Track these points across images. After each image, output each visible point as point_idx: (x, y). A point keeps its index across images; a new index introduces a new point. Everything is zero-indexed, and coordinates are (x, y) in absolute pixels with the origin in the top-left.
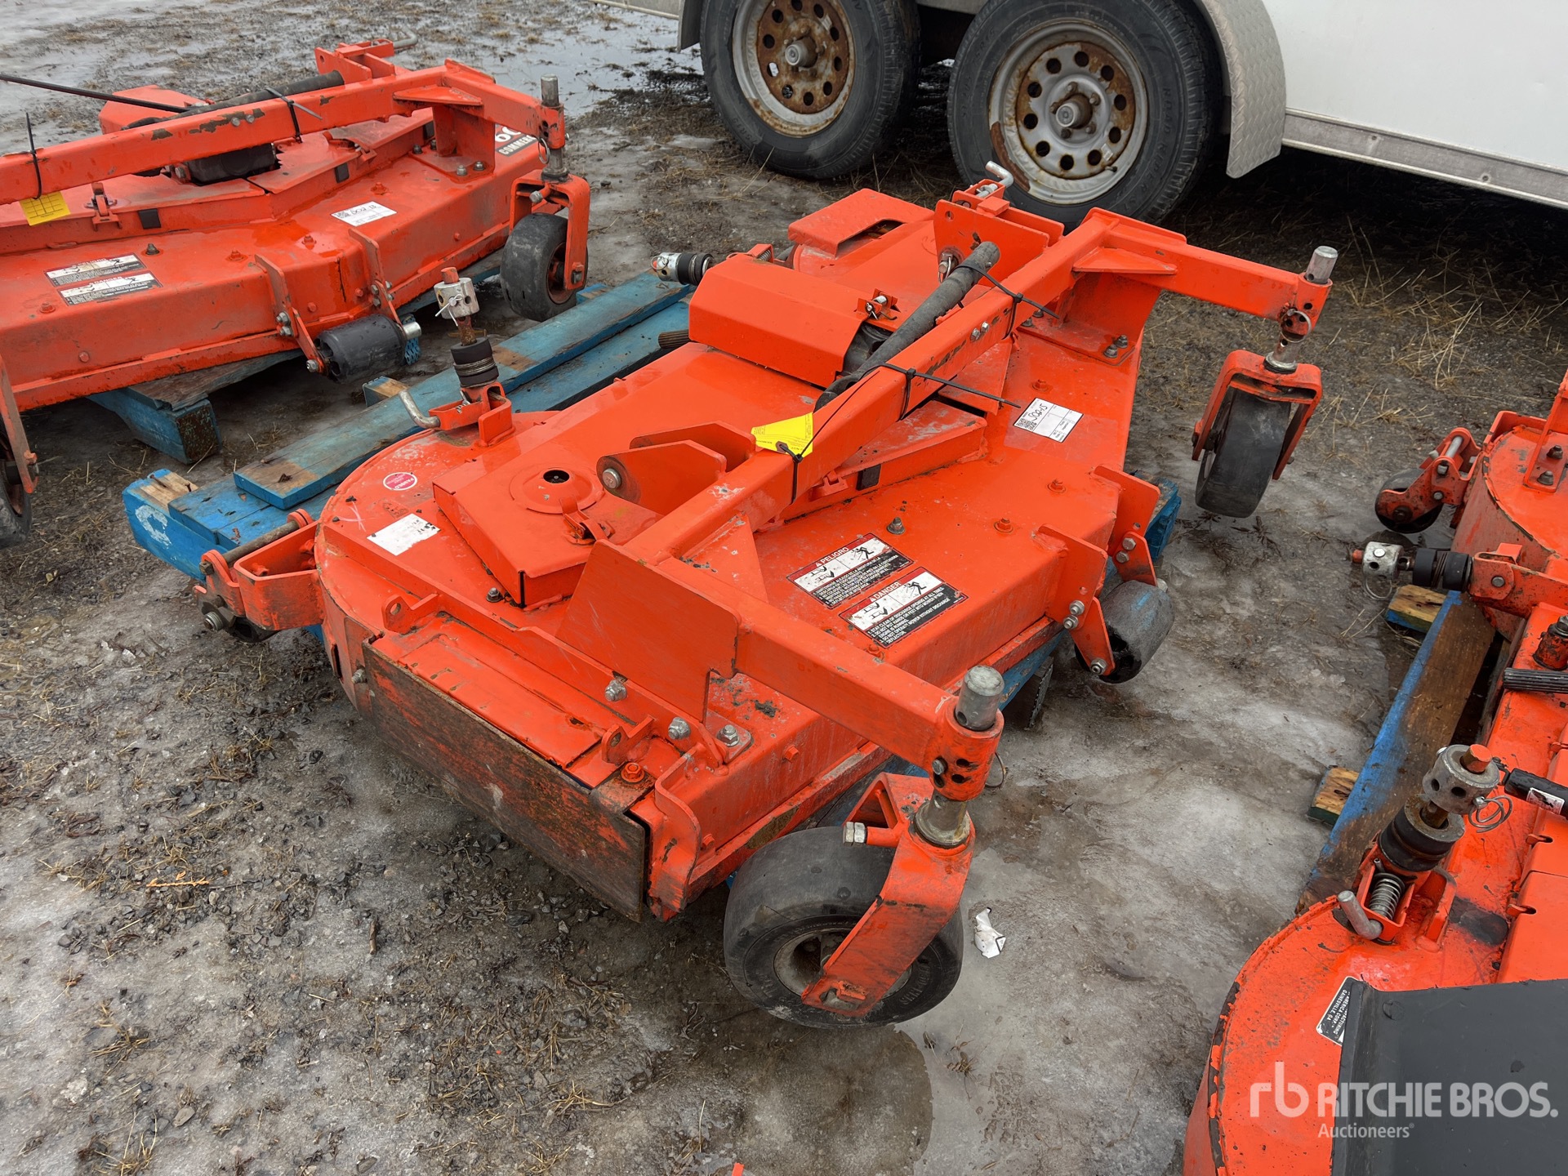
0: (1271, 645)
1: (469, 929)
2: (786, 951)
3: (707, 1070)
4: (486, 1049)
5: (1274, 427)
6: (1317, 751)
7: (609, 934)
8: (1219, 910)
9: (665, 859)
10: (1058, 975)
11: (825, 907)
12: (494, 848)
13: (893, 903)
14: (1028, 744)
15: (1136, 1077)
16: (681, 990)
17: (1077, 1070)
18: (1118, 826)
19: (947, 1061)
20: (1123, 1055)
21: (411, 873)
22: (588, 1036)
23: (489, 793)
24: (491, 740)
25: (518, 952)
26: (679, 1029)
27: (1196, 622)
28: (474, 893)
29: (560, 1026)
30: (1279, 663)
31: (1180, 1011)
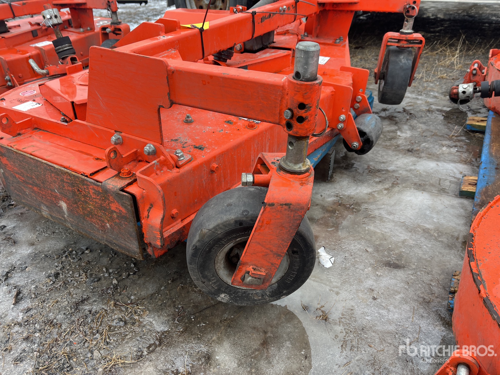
0: (422, 143)
1: (66, 288)
2: (220, 258)
3: (189, 337)
4: (68, 342)
5: (407, 60)
6: (454, 173)
7: (139, 282)
8: (431, 236)
9: (148, 216)
10: (363, 270)
11: (236, 222)
12: (83, 253)
13: (272, 205)
14: (329, 186)
15: (414, 311)
16: (175, 302)
17: (382, 311)
18: (376, 209)
19: (315, 316)
20: (405, 301)
21: (40, 268)
22: (125, 329)
23: (60, 207)
24: (52, 172)
25: (90, 295)
26: (174, 320)
27: (389, 140)
28: (71, 273)
29: (110, 327)
30: (427, 148)
31: (427, 278)
